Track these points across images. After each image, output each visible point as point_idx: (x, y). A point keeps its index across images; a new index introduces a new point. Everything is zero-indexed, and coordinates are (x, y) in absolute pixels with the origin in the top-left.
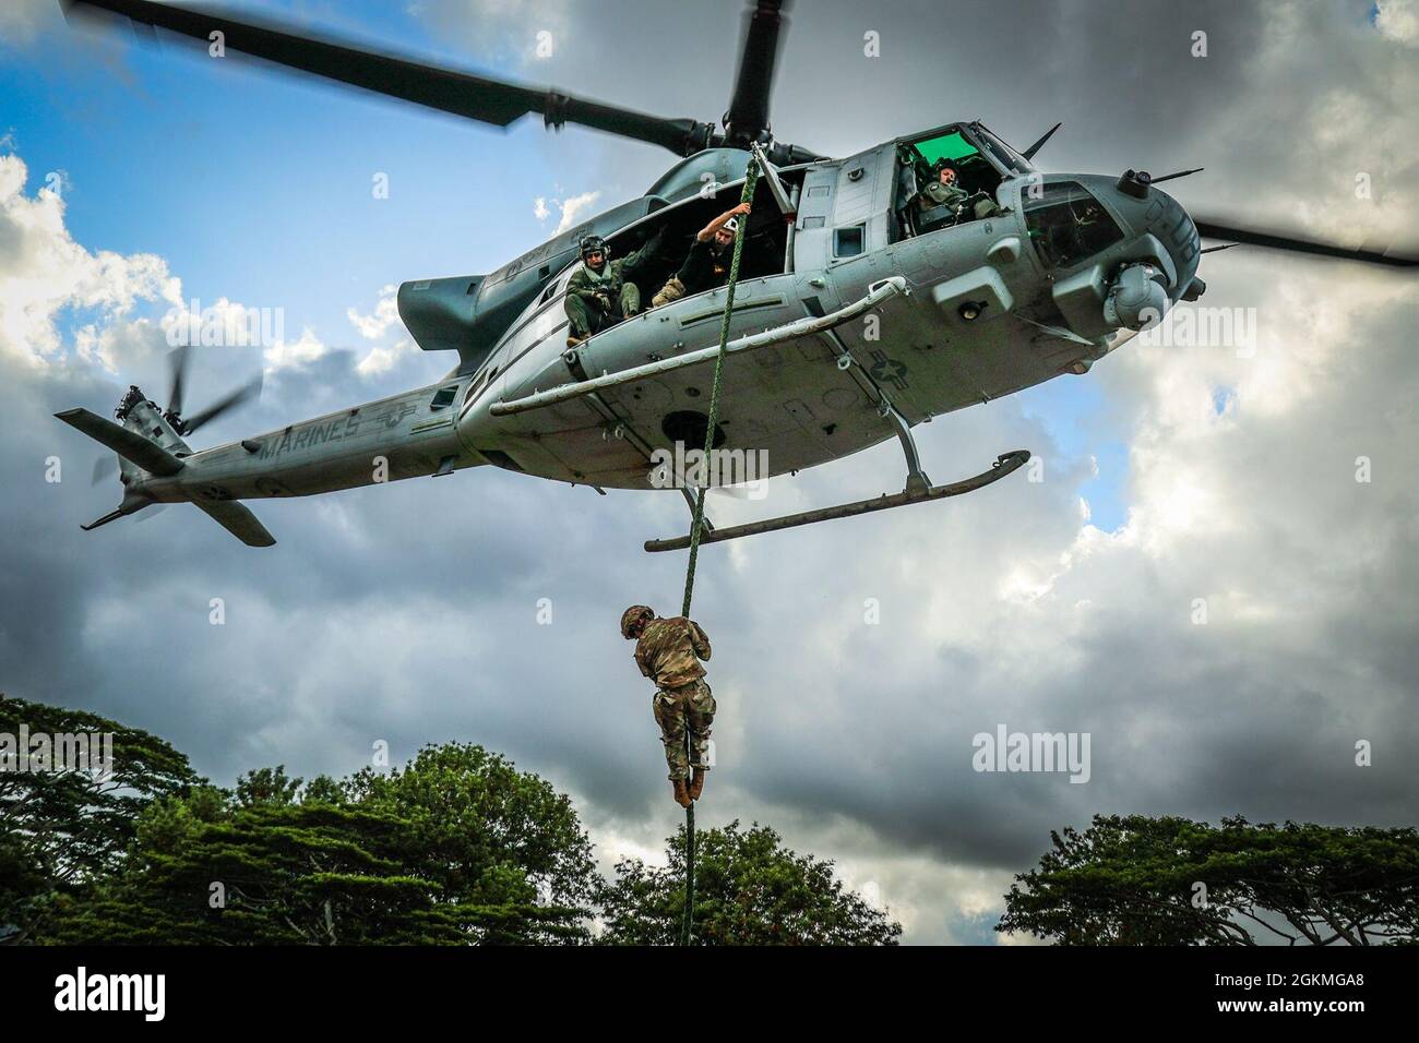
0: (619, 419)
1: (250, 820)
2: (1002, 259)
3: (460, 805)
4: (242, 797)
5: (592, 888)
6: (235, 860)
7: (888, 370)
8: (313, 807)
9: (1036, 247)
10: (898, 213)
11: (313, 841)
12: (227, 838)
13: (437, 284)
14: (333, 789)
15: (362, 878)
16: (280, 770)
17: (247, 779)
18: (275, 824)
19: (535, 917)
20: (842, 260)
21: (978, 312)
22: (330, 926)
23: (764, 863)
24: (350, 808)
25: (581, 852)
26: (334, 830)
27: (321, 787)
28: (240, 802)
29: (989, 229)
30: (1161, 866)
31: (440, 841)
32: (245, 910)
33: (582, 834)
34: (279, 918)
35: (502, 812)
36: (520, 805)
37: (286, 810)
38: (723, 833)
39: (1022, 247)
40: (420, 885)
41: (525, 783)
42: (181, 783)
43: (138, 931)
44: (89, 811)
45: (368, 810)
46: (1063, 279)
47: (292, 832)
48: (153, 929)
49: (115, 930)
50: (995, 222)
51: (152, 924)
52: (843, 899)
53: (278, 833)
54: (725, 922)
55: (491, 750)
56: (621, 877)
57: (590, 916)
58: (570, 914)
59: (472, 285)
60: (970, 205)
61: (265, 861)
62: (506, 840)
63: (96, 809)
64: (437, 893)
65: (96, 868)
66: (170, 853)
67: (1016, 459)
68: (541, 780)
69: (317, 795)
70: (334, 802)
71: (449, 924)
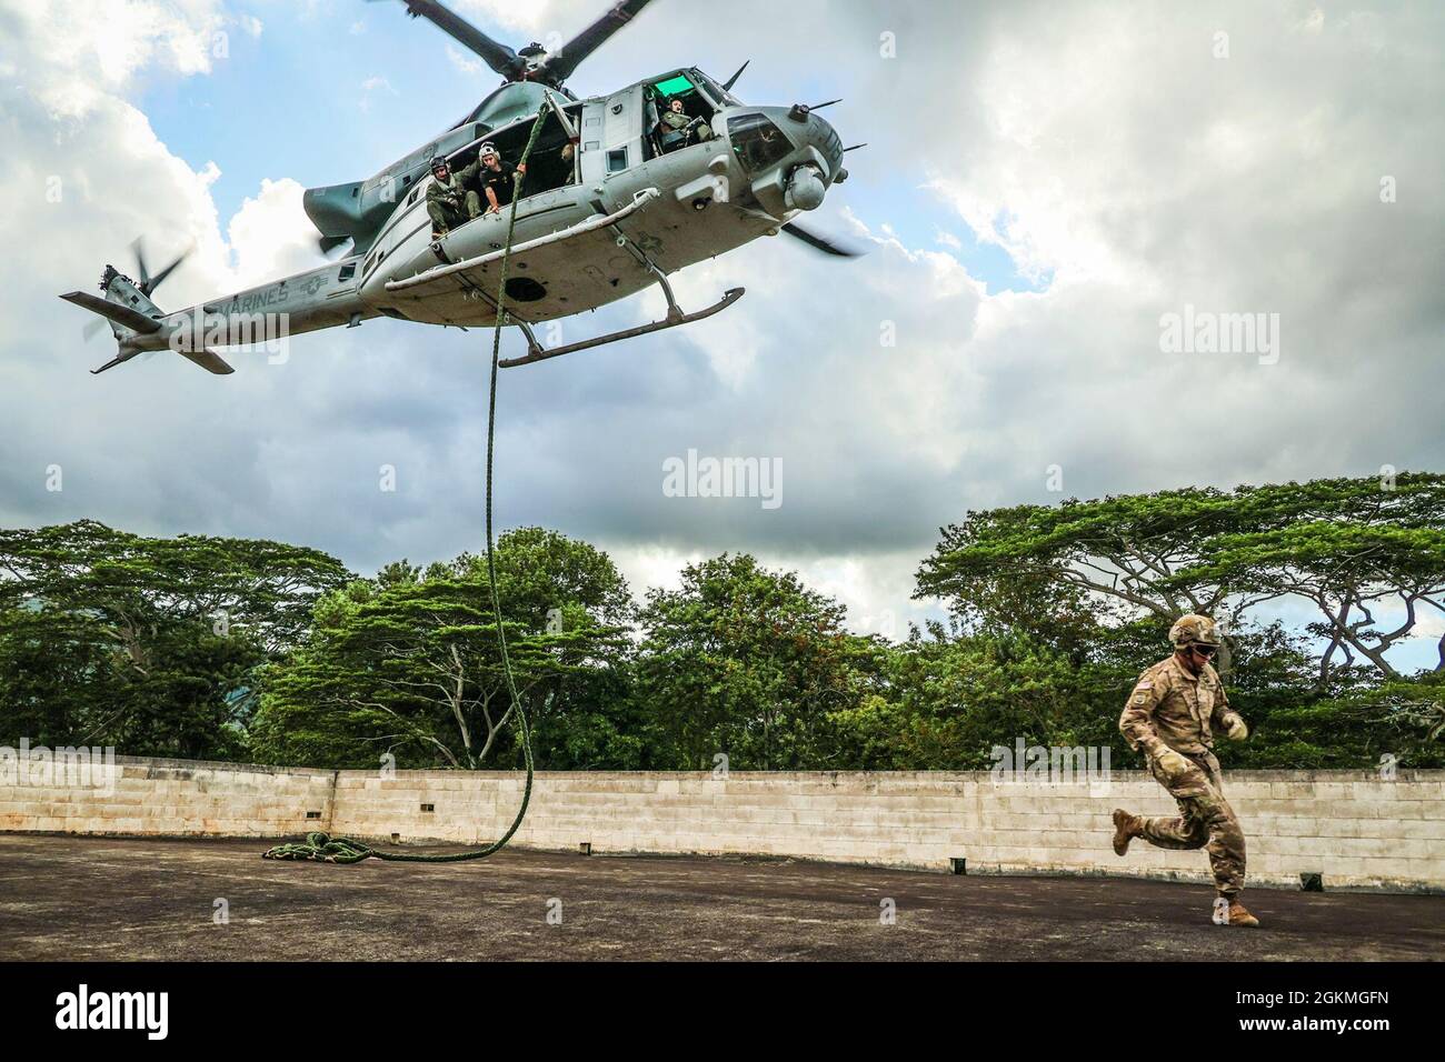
0: (474, 286)
1: (390, 598)
2: (718, 169)
3: (533, 568)
4: (382, 583)
5: (632, 612)
6: (384, 626)
7: (649, 243)
8: (433, 584)
9: (739, 160)
10: (648, 137)
11: (435, 607)
12: (376, 612)
13: (330, 190)
14: (444, 570)
15: (472, 627)
16: (405, 562)
17: (384, 571)
18: (408, 598)
19: (595, 636)
20: (614, 173)
21: (705, 204)
22: (457, 660)
23: (748, 578)
24: (457, 581)
25: (620, 588)
26: (448, 597)
27: (436, 570)
28: (381, 587)
29: (708, 149)
31: (523, 594)
32: (399, 658)
33: (620, 577)
34: (423, 661)
35: (562, 569)
36: (574, 564)
37: (414, 588)
38: (717, 562)
39: (730, 160)
40: (513, 626)
41: (575, 548)
42: (340, 579)
43: (328, 681)
44: (281, 605)
45: (469, 580)
46: (756, 179)
47: (421, 603)
48: (338, 679)
49: (312, 683)
50: (711, 144)
51: (336, 675)
52: (805, 595)
53: (411, 605)
54: (726, 622)
55: (548, 529)
56: (651, 601)
57: (631, 629)
58: (619, 631)
59: (355, 190)
60: (694, 128)
61: (405, 625)
62: (568, 587)
63: (286, 603)
64: (525, 629)
65: (294, 643)
66: (339, 628)
67: (735, 294)
68: (586, 545)
69: (434, 575)
70: (446, 578)
71: (537, 649)
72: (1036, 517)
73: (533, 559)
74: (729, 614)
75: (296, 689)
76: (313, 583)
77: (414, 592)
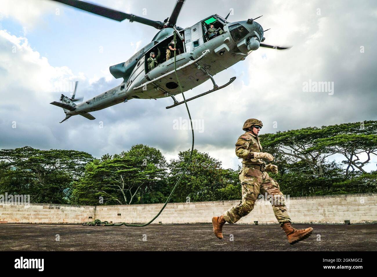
1: (105, 164)
2: (227, 42)
3: (141, 155)
4: (102, 160)
5: (166, 165)
6: (103, 171)
8: (115, 160)
9: (233, 38)
10: (204, 36)
11: (116, 165)
12: (101, 167)
14: (118, 156)
15: (126, 170)
16: (108, 154)
17: (103, 157)
19: (157, 171)
22: (122, 179)
23: (196, 155)
24: (121, 159)
25: (163, 159)
26: (119, 163)
27: (116, 156)
30: (266, 142)
31: (138, 161)
32: (107, 179)
33: (163, 156)
34: (113, 179)
35: (148, 155)
36: (151, 153)
38: (188, 151)
40: (137, 169)
41: (151, 149)
42: (91, 159)
43: (90, 185)
44: (77, 167)
45: (125, 158)
46: (238, 43)
47: (112, 164)
48: (92, 185)
49: (86, 186)
51: (92, 184)
52: (211, 159)
53: (110, 165)
54: (191, 166)
55: (144, 145)
56: (171, 162)
57: (167, 170)
58: (164, 170)
61: (109, 170)
62: (150, 159)
64: (139, 170)
65: (80, 176)
66: (92, 171)
68: (154, 148)
69: (115, 157)
70: (119, 158)
71: (143, 175)
72: (270, 136)
73: (140, 152)
74: (191, 165)
75: (82, 188)
76: (85, 160)
77: (111, 162)
